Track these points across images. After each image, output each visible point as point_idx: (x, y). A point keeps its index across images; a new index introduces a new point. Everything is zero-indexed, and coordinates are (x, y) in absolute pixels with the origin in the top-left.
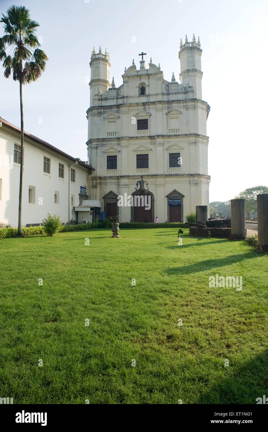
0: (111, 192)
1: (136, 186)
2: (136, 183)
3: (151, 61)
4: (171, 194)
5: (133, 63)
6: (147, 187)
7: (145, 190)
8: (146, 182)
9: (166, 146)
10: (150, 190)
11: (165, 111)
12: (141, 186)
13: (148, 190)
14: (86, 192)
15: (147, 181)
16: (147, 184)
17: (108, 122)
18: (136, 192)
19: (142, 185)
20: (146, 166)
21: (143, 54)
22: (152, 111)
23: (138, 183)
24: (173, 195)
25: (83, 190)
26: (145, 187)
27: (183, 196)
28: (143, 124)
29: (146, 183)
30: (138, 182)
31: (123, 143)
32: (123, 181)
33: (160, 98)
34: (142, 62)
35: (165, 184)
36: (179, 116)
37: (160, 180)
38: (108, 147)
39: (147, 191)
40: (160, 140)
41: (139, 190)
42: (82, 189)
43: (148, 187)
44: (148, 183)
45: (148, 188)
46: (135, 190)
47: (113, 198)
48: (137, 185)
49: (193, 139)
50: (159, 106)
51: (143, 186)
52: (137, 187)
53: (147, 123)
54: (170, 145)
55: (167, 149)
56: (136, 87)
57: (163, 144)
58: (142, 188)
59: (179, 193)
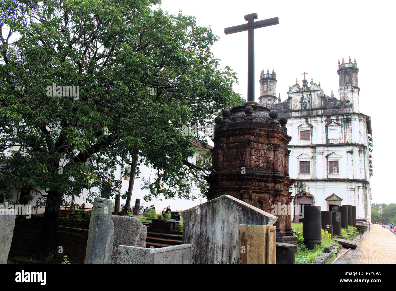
1: (298, 189)
2: (299, 186)
3: (312, 80)
4: (330, 197)
5: (297, 82)
8: (308, 185)
9: (326, 154)
10: (311, 193)
11: (324, 124)
12: (303, 189)
13: (309, 193)
16: (309, 188)
18: (299, 194)
20: (308, 172)
21: (305, 74)
22: (313, 124)
23: (301, 186)
24: (331, 199)
26: (307, 190)
27: (341, 200)
28: (305, 135)
33: (320, 112)
34: (305, 82)
35: (324, 188)
36: (338, 127)
37: (320, 185)
39: (308, 194)
40: (320, 149)
41: (301, 192)
44: (310, 186)
45: (310, 191)
48: (300, 188)
49: (350, 149)
50: (319, 119)
51: (305, 189)
52: (300, 190)
53: (309, 134)
54: (329, 153)
55: (327, 157)
56: (300, 102)
57: (323, 152)
58: (304, 191)
59: (338, 197)
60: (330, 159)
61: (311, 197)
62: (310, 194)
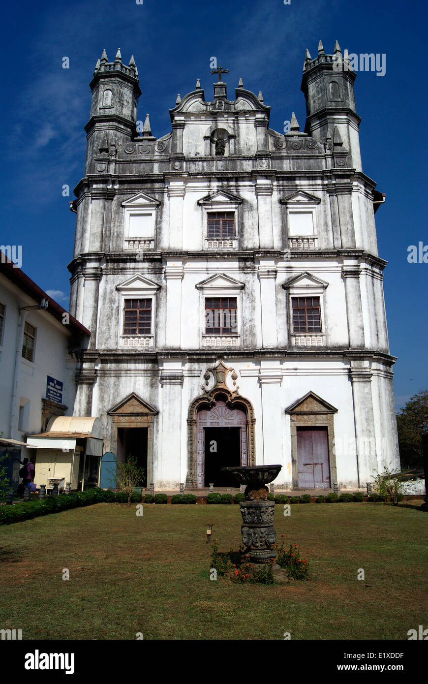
0: (133, 397)
1: (202, 381)
2: (204, 372)
4: (299, 403)
6: (234, 384)
7: (229, 392)
9: (282, 278)
10: (243, 393)
11: (278, 196)
12: (218, 382)
13: (235, 392)
14: (61, 396)
15: (233, 368)
16: (234, 378)
17: (131, 215)
18: (203, 399)
19: (220, 379)
22: (247, 193)
23: (210, 373)
24: (305, 408)
25: (54, 387)
26: (230, 385)
27: (333, 410)
28: (222, 224)
29: (232, 372)
30: (209, 370)
31: (172, 266)
32: (170, 367)
33: (264, 165)
34: (220, 86)
35: (280, 377)
36: (315, 208)
37: (270, 367)
38: (129, 277)
39: (234, 395)
40: (266, 264)
41: (213, 392)
42: (51, 383)
43: (236, 386)
44: (237, 373)
45: (238, 388)
46: (201, 393)
47: (138, 415)
48: (207, 378)
49: (350, 264)
50: (263, 182)
51: (223, 382)
52: (207, 384)
53: (234, 221)
54: (293, 275)
55: (287, 287)
56: (206, 138)
57: (276, 272)
58: (221, 386)
59: (322, 402)
60: (296, 293)
61: (242, 405)
62: (240, 398)
